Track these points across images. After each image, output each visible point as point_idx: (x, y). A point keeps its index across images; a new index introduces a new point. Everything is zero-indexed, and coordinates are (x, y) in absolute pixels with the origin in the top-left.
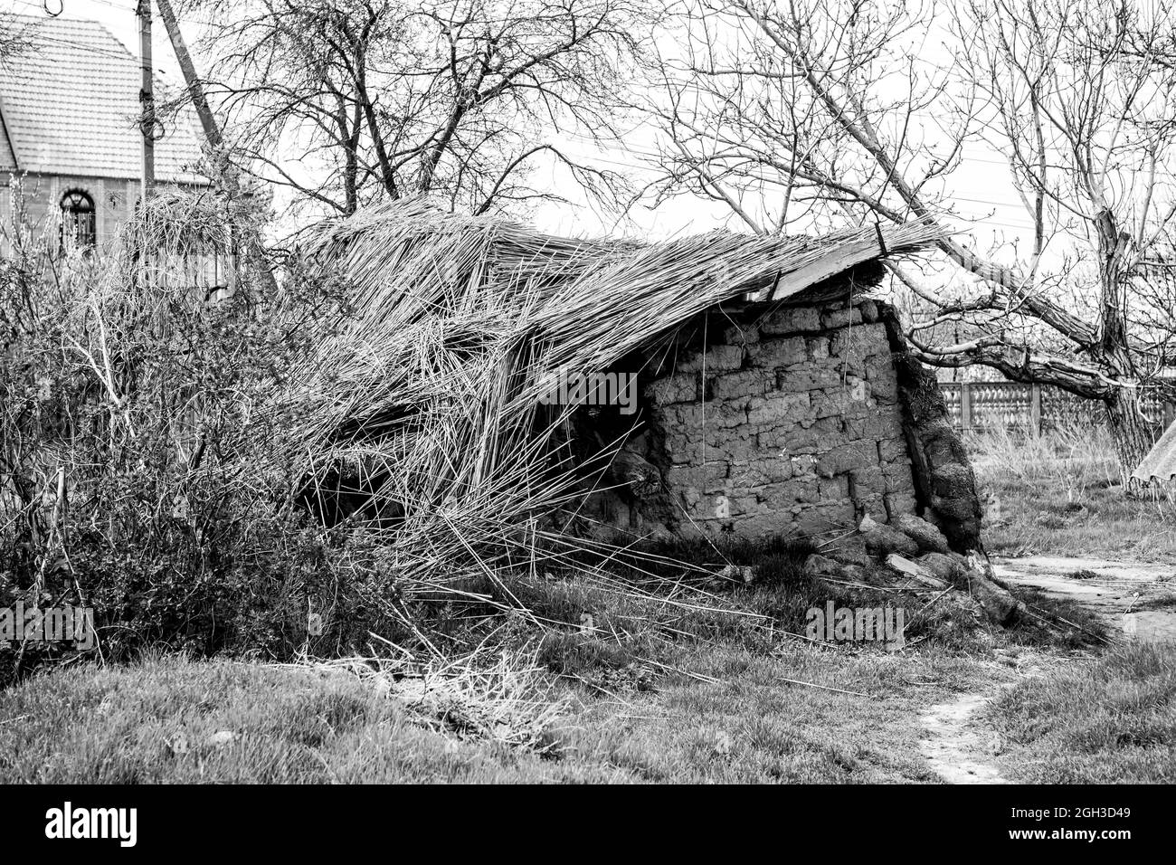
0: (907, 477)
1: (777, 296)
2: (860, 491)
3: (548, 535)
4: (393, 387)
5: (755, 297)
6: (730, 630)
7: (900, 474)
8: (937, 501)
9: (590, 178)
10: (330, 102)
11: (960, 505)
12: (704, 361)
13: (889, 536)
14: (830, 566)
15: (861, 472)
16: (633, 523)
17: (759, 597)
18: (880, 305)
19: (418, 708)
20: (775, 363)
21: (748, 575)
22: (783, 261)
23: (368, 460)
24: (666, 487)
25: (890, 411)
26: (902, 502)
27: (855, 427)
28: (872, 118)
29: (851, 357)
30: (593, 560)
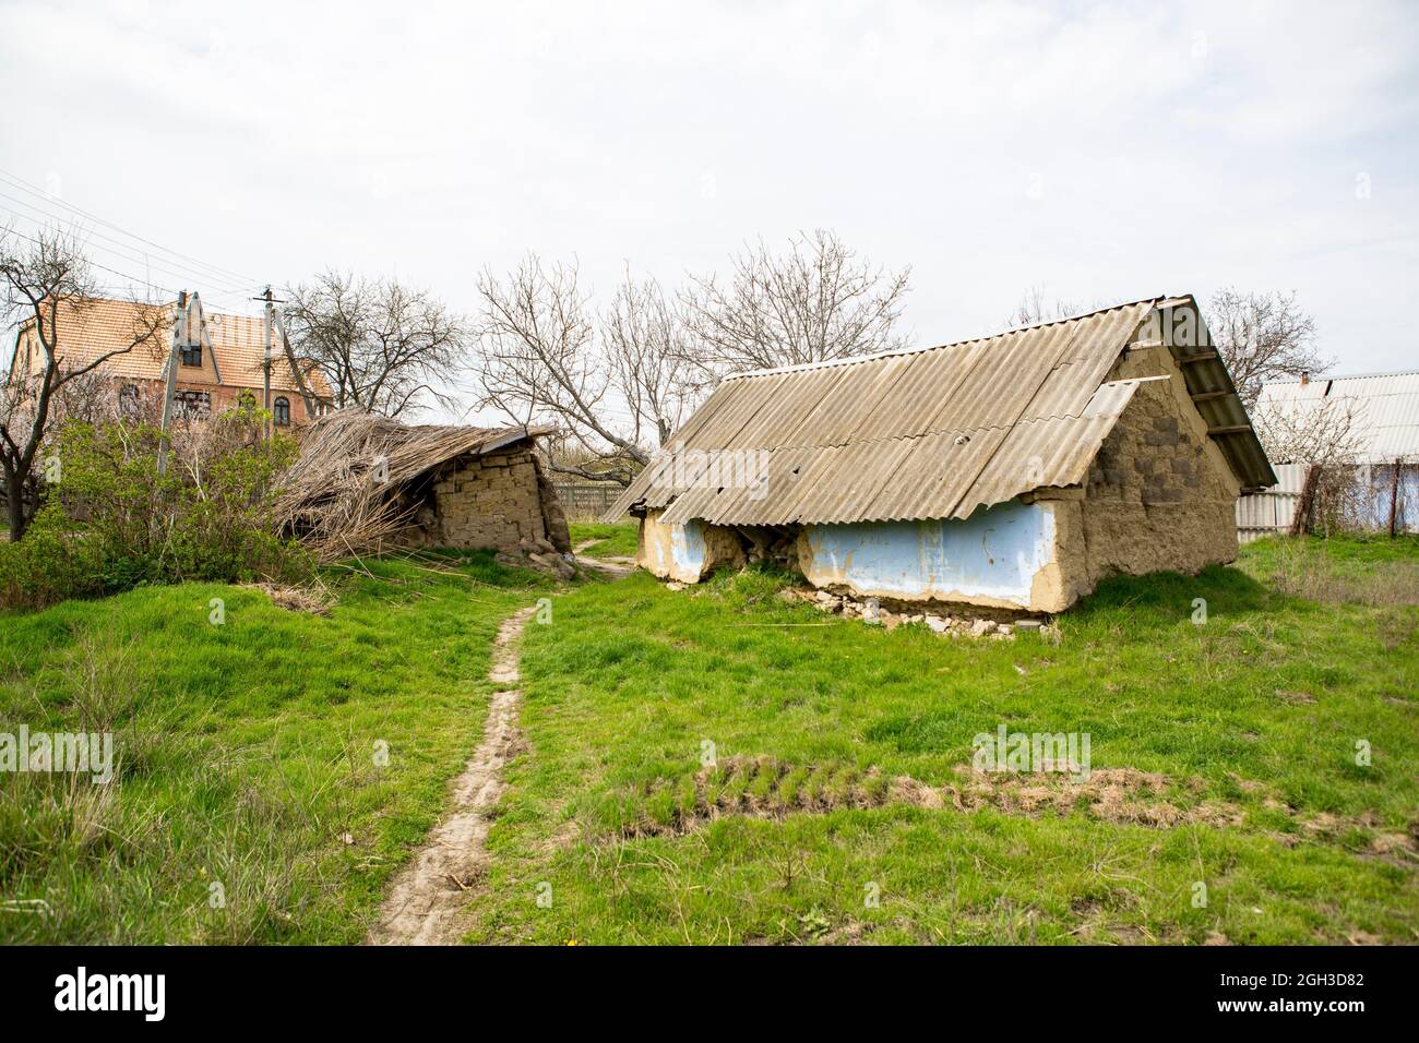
0: (541, 524)
1: (482, 452)
2: (522, 529)
3: (386, 545)
4: (327, 485)
5: (473, 452)
6: (456, 582)
7: (539, 522)
8: (553, 533)
9: (442, 399)
10: (335, 366)
11: (561, 535)
12: (456, 477)
13: (531, 547)
14: (504, 557)
15: (522, 522)
16: (426, 541)
17: (471, 570)
18: (532, 456)
19: (281, 600)
20: (487, 478)
21: (468, 561)
22: (486, 438)
23: (315, 514)
24: (440, 525)
25: (535, 497)
26: (540, 533)
27: (520, 504)
28: (571, 378)
29: (519, 476)
30: (406, 555)
